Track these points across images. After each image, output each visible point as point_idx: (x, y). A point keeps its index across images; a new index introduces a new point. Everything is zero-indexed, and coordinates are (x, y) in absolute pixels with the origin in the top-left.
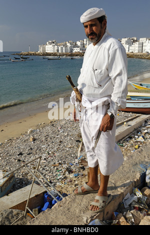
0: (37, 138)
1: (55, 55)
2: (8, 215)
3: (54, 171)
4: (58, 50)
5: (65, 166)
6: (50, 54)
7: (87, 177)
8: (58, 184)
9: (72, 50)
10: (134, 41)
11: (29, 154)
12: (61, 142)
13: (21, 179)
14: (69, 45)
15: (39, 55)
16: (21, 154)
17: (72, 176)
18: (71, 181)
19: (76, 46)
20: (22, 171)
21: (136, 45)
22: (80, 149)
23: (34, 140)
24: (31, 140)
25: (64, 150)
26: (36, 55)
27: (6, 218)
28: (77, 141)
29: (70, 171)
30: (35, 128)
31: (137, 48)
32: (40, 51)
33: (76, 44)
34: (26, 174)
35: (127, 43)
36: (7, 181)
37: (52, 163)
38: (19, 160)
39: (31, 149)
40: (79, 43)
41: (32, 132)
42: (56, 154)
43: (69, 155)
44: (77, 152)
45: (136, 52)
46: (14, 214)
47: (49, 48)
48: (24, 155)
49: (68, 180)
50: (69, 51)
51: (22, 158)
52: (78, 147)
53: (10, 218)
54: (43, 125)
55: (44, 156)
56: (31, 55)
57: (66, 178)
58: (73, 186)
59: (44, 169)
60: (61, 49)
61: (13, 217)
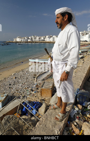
0: (17, 77)
1: (21, 42)
2: (8, 119)
3: (26, 91)
4: (22, 40)
5: (30, 88)
6: (18, 42)
7: (40, 92)
8: (28, 97)
9: (27, 40)
10: (51, 37)
11: (14, 84)
12: (27, 78)
13: (11, 96)
14: (26, 38)
15: (14, 42)
16: (10, 85)
17: (33, 92)
18: (33, 95)
19: (29, 39)
20: (12, 92)
21: (52, 38)
22: (35, 81)
23: (15, 78)
24: (14, 78)
25: (29, 81)
26: (13, 42)
27: (7, 120)
28: (34, 77)
29: (33, 91)
30: (15, 73)
31: (52, 40)
32: (14, 41)
33: (29, 38)
34: (14, 94)
35: (48, 37)
36: (5, 98)
37: (24, 88)
38: (10, 88)
39: (15, 82)
40: (30, 38)
41: (14, 74)
42: (26, 84)
43: (31, 83)
44: (34, 82)
45: (52, 41)
46: (11, 117)
47: (18, 40)
48: (12, 85)
49: (32, 95)
50: (26, 41)
51: (11, 86)
52: (34, 80)
53: (9, 120)
54: (18, 71)
55: (20, 85)
56: (11, 42)
57: (31, 94)
58: (35, 97)
59: (21, 91)
60: (23, 40)
61: (10, 119)
